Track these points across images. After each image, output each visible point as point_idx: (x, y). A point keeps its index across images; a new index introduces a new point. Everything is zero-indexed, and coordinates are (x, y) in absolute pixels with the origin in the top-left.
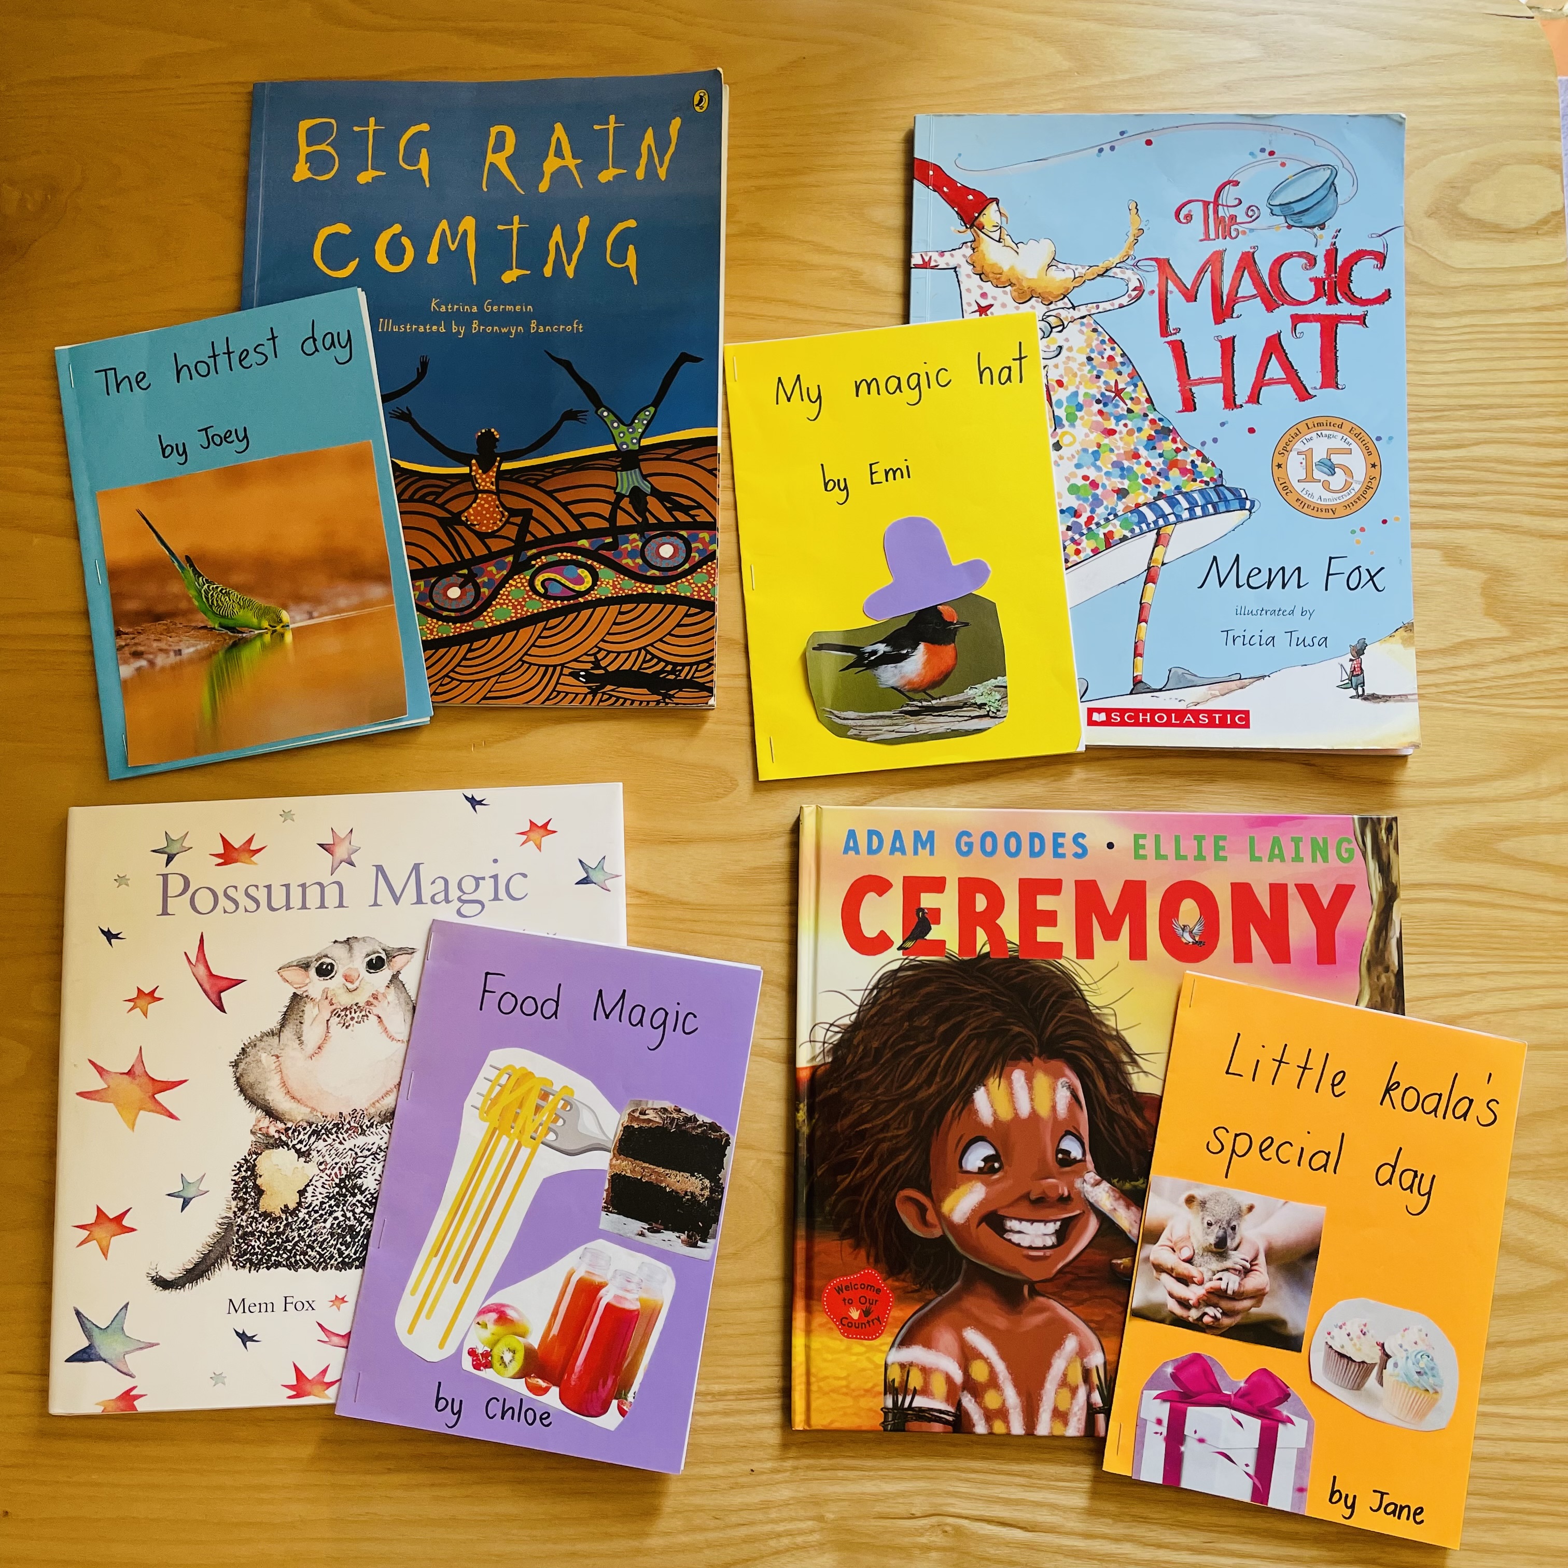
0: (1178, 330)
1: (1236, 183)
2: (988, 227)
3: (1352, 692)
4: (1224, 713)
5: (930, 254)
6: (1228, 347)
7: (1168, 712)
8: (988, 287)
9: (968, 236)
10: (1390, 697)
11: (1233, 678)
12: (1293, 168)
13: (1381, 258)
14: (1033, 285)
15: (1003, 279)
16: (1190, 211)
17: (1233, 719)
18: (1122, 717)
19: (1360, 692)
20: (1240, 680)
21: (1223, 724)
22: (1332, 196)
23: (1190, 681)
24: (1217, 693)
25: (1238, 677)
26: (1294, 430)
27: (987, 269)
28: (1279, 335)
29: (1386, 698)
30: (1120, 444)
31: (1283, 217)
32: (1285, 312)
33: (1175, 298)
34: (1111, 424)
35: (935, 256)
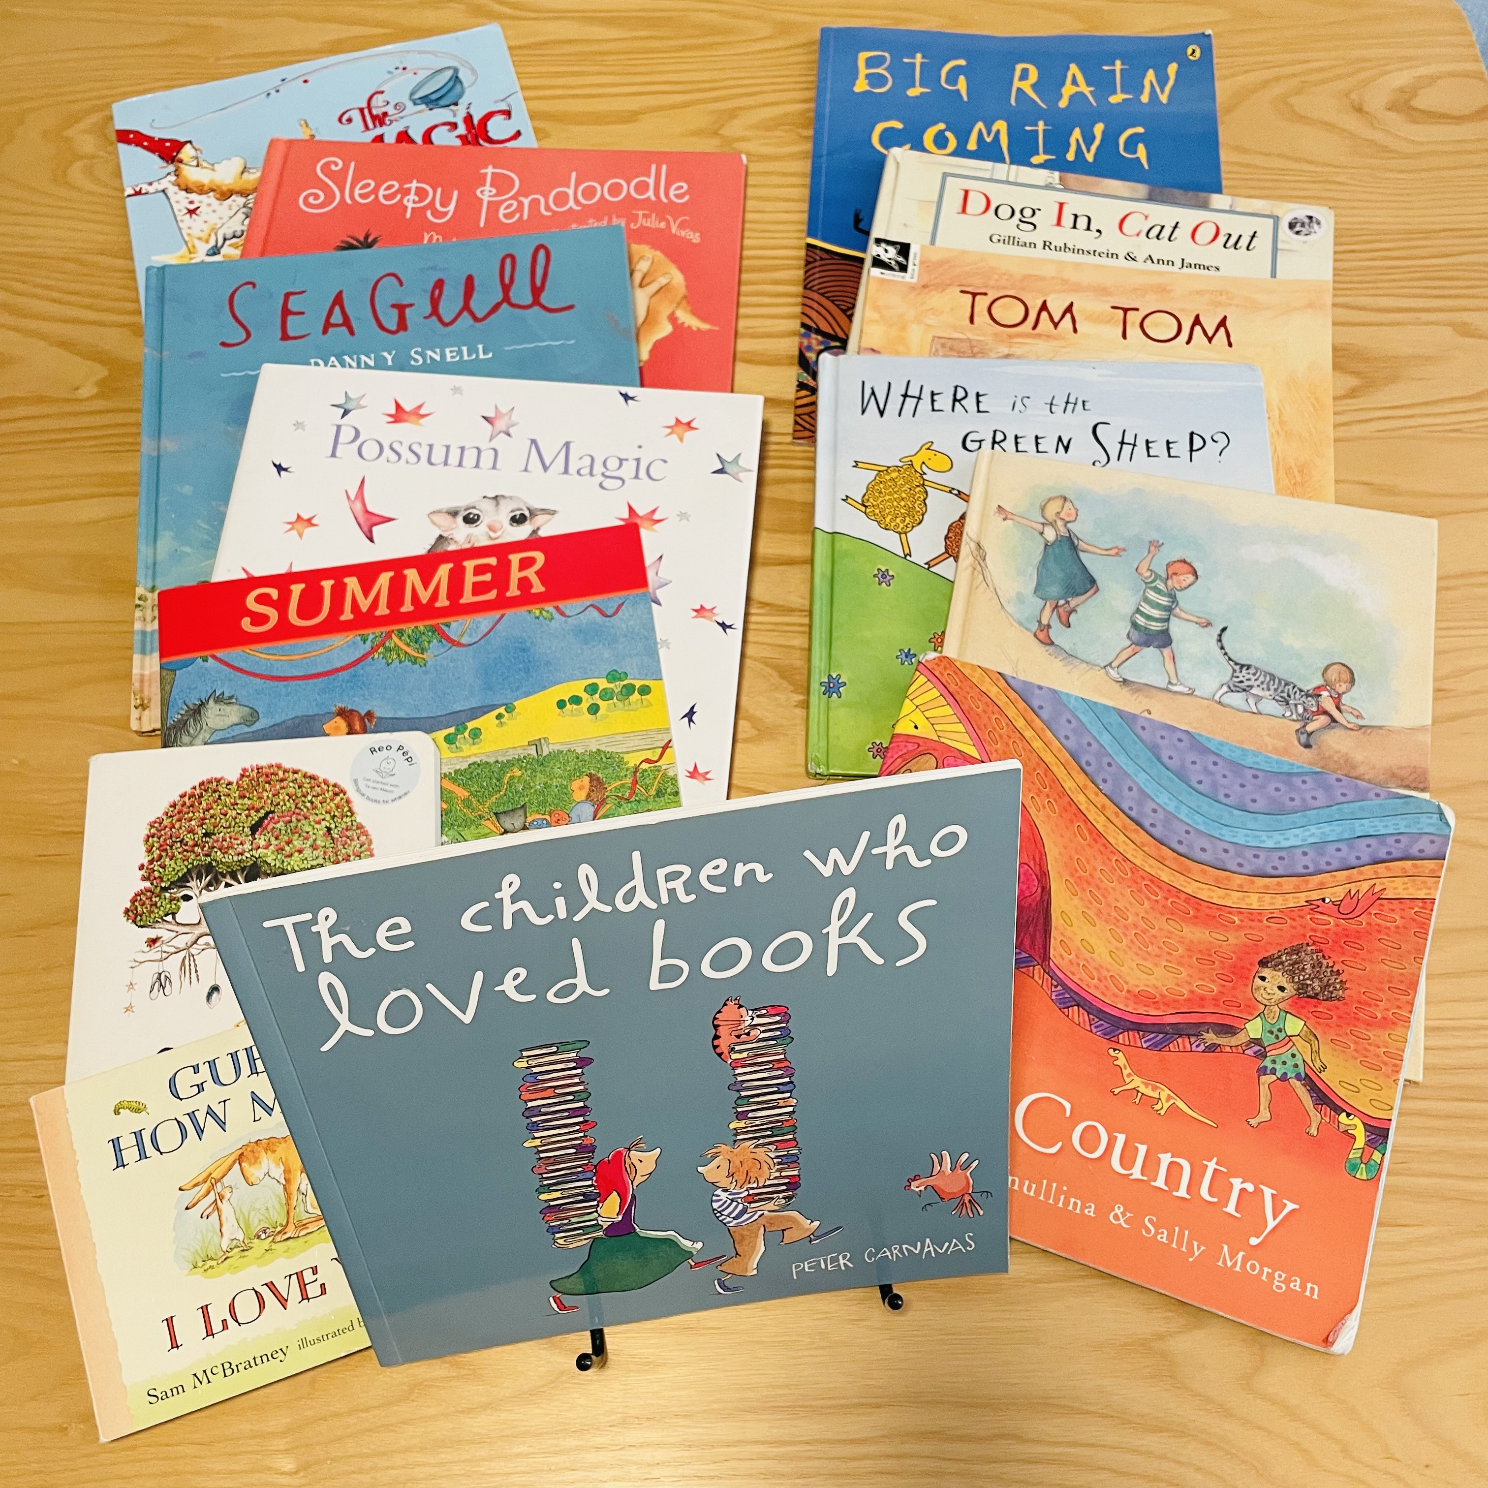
1: (382, 92)
2: (186, 159)
5: (140, 185)
8: (193, 197)
9: (171, 168)
12: (424, 74)
13: (507, 113)
14: (231, 187)
16: (350, 116)
22: (458, 86)
27: (190, 186)
31: (424, 106)
35: (145, 186)
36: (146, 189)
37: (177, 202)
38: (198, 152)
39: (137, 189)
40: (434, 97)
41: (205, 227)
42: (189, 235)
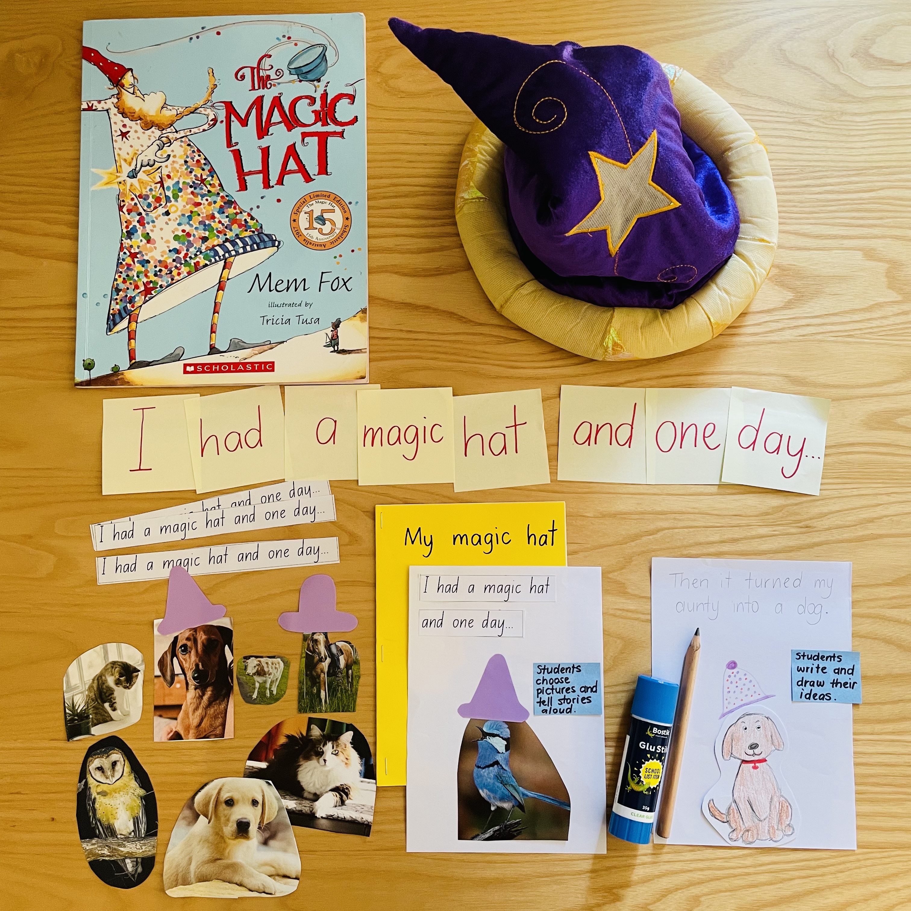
0: (237, 144)
1: (270, 56)
2: (127, 85)
3: (332, 349)
4: (260, 363)
5: (92, 102)
6: (266, 152)
7: (229, 364)
8: (127, 121)
9: (115, 91)
10: (352, 351)
11: (266, 343)
12: (302, 46)
13: (352, 98)
14: (153, 119)
15: (136, 115)
16: (243, 73)
17: (265, 367)
18: (203, 368)
19: (336, 349)
20: (271, 345)
21: (260, 370)
22: (324, 63)
23: (242, 346)
24: (257, 352)
25: (269, 342)
26: (303, 200)
27: (126, 110)
28: (294, 144)
29: (349, 352)
30: (204, 210)
32: (298, 131)
33: (235, 124)
34: (199, 200)
35: (95, 103)
36: (96, 106)
37: (115, 123)
38: (136, 80)
39: (90, 105)
40: (305, 70)
41: (131, 151)
42: (119, 155)
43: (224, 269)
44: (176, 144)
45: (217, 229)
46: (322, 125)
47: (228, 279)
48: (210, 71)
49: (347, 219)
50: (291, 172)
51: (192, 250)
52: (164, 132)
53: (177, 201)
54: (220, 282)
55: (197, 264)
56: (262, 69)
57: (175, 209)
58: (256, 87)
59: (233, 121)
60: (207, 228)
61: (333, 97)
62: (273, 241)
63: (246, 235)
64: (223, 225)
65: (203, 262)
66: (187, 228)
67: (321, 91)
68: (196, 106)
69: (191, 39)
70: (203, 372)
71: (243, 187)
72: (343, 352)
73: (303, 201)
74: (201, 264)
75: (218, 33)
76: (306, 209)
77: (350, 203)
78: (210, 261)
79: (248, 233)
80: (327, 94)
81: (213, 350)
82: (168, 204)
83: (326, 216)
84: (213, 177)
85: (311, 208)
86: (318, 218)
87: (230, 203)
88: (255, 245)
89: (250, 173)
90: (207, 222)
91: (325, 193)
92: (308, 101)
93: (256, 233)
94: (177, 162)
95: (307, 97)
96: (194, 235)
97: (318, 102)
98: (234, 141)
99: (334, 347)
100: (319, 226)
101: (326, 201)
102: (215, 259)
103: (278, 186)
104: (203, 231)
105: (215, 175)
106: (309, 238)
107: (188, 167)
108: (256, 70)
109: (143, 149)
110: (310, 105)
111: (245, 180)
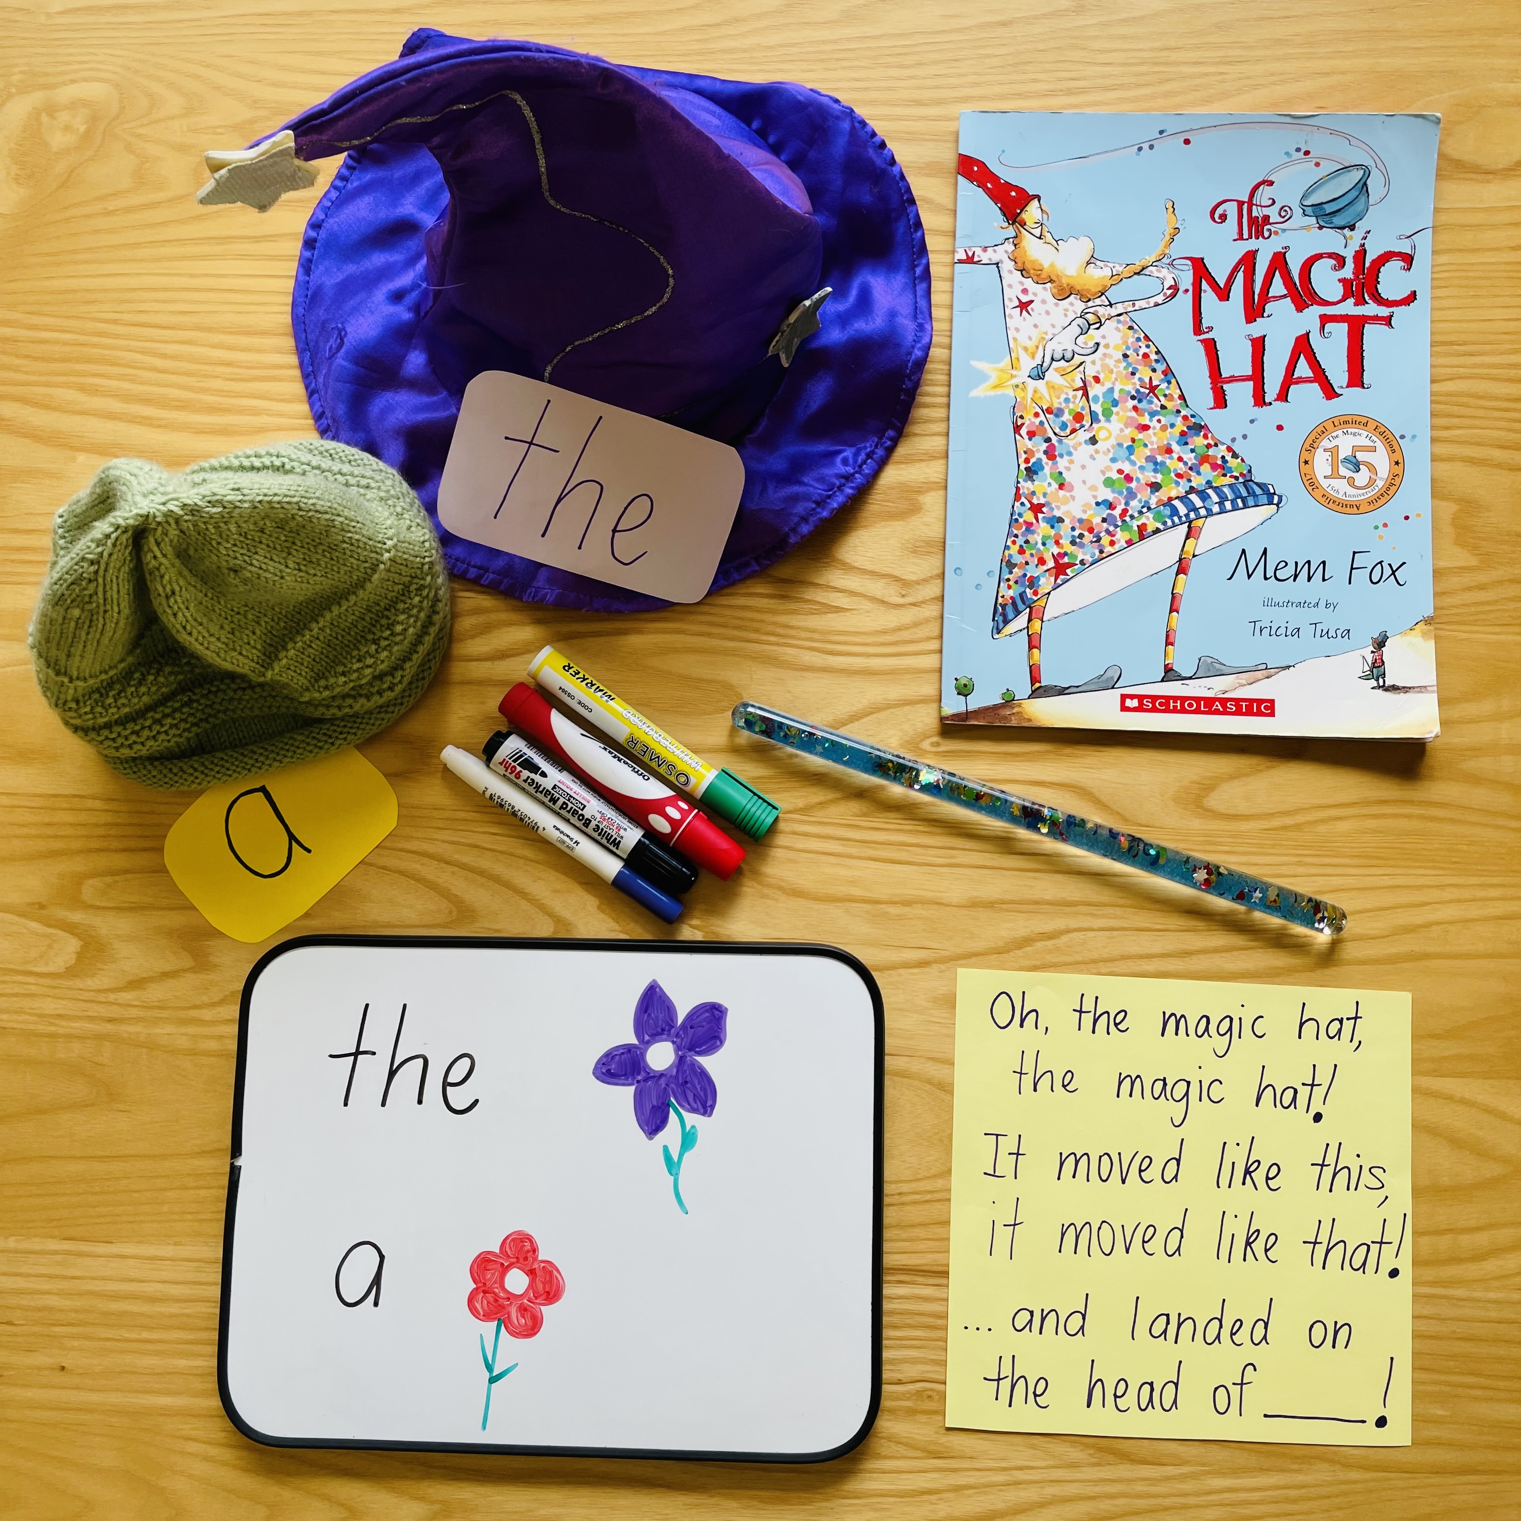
0: (1210, 329)
1: (1271, 183)
2: (1030, 223)
3: (1373, 683)
4: (1251, 701)
5: (973, 249)
6: (1259, 345)
7: (1198, 699)
8: (1029, 283)
9: (1011, 232)
10: (1410, 688)
11: (1260, 667)
12: (1327, 168)
13: (1408, 260)
14: (1072, 282)
15: (1044, 275)
16: (1225, 211)
17: (1259, 708)
18: (1153, 703)
19: (1381, 683)
20: (1267, 670)
21: (1249, 713)
22: (1363, 199)
23: (1218, 670)
24: (1244, 682)
25: (1264, 666)
26: (1321, 428)
27: (1028, 266)
28: (1308, 334)
29: (1406, 689)
30: (1154, 438)
31: (1314, 219)
32: (1314, 312)
33: (1208, 296)
34: (1145, 420)
35: (978, 251)
36: (979, 256)
37: (1010, 286)
38: (1045, 216)
39: (970, 254)
40: (1329, 208)
41: (1035, 334)
42: (1015, 339)
43: (1187, 537)
44: (1109, 326)
45: (1175, 470)
46: (1356, 304)
47: (1194, 556)
48: (1170, 205)
49: (1397, 463)
50: (1300, 380)
51: (1135, 504)
52: (1090, 304)
53: (1108, 420)
54: (1180, 560)
55: (1142, 528)
56: (1257, 205)
57: (1107, 434)
58: (1246, 236)
59: (1205, 291)
60: (1158, 467)
61: (1375, 257)
62: (1270, 496)
63: (1223, 483)
64: (1186, 464)
65: (1152, 525)
66: (1127, 468)
67: (1354, 246)
68: (1144, 263)
69: (1140, 149)
70: (1154, 710)
71: (1220, 401)
72: (1394, 688)
73: (1321, 432)
74: (1150, 529)
75: (1187, 142)
76: (1325, 443)
77: (1402, 437)
78: (1165, 523)
79: (1228, 480)
80: (1365, 251)
81: (1169, 674)
82: (1094, 425)
83: (1360, 456)
84: (1169, 382)
85: (1335, 443)
86: (1346, 460)
87: (1199, 428)
88: (1239, 501)
89: (1233, 379)
90: (1159, 459)
91: (1359, 419)
92: (1333, 262)
93: (1241, 480)
94: (1111, 357)
95: (1331, 255)
96: (1138, 480)
97: (1350, 265)
98: (1205, 324)
99: (1377, 680)
100: (1349, 474)
101: (1361, 431)
102: (1173, 522)
103: (1279, 403)
104: (1153, 474)
105: (1173, 381)
106: (1332, 492)
107: (1129, 365)
108: (1245, 206)
109: (1056, 331)
110: (1335, 269)
111: (1224, 391)
